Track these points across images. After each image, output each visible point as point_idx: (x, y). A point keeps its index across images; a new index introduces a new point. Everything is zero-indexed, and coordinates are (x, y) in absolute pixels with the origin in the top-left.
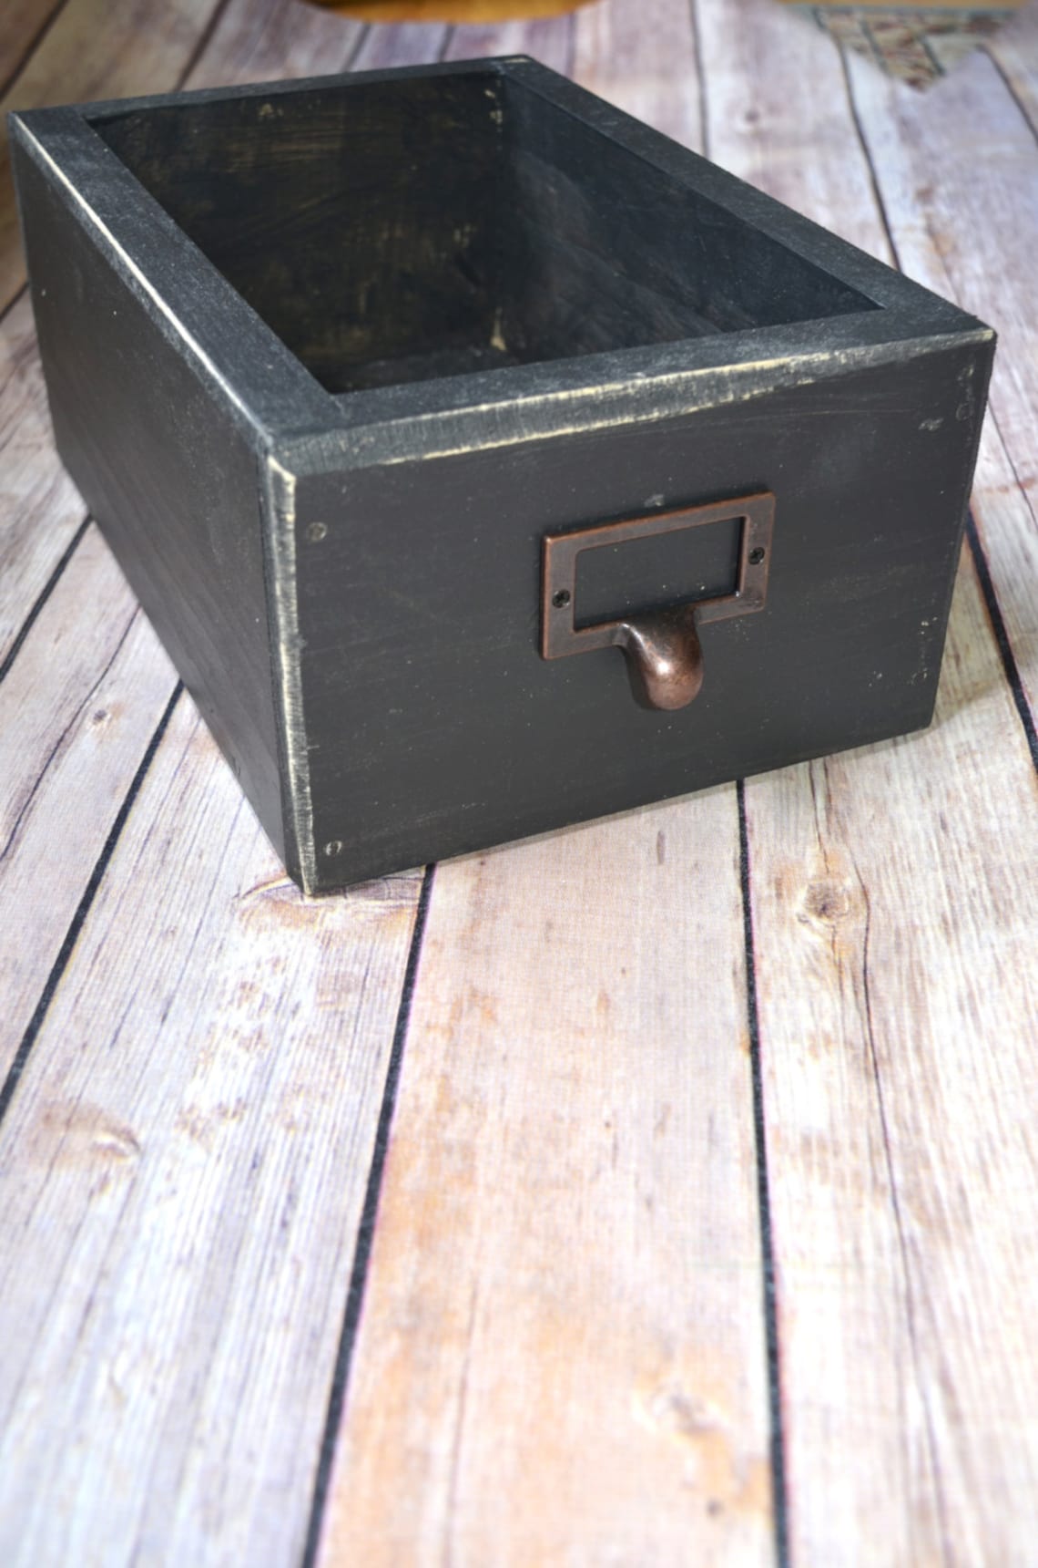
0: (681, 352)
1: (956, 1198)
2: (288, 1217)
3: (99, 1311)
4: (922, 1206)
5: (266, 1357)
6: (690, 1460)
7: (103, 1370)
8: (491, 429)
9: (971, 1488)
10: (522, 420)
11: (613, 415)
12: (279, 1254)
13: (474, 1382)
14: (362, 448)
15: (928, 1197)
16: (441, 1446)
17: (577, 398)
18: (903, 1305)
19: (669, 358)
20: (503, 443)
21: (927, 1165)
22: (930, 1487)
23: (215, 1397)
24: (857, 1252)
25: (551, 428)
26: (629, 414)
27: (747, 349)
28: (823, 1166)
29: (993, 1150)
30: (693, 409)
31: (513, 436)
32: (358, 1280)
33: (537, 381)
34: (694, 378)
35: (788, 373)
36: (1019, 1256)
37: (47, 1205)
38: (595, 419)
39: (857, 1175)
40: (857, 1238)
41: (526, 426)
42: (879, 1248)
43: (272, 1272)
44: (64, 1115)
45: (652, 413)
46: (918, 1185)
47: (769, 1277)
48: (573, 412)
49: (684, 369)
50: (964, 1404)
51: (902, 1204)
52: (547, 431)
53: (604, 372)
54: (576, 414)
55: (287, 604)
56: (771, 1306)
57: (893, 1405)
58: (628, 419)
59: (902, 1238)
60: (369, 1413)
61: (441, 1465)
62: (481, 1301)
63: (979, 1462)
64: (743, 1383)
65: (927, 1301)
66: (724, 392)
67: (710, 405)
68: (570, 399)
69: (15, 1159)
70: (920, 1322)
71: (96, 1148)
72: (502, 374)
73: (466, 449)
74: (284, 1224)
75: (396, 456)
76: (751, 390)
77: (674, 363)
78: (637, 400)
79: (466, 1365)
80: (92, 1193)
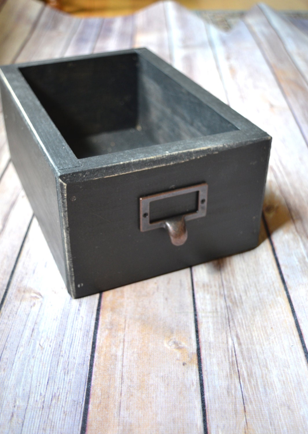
0: (180, 145)
1: (239, 298)
2: (80, 308)
3: (36, 331)
4: (231, 299)
5: (76, 337)
6: (178, 354)
7: (38, 342)
8: (124, 169)
9: (244, 359)
10: (133, 166)
11: (159, 164)
12: (78, 316)
13: (126, 340)
14: (86, 175)
15: (233, 297)
16: (120, 353)
17: (149, 160)
18: (227, 321)
19: (176, 147)
20: (127, 173)
21: (232, 290)
22: (234, 358)
23: (65, 346)
24: (216, 309)
25: (141, 168)
26: (164, 163)
27: (199, 143)
28: (208, 290)
29: (248, 288)
30: (183, 162)
31: (130, 171)
32: (97, 319)
33: (138, 154)
34: (183, 153)
35: (211, 151)
36: (254, 310)
37: (21, 310)
38: (154, 165)
39: (216, 292)
40: (216, 305)
41: (134, 168)
42: (221, 308)
43: (77, 320)
44: (23, 290)
45: (170, 163)
46: (230, 294)
47: (196, 315)
48: (147, 163)
49: (180, 150)
50: (242, 342)
51: (227, 299)
52: (140, 169)
53: (157, 151)
54: (148, 164)
55: (65, 219)
56: (196, 321)
57: (225, 342)
58: (164, 165)
59: (227, 306)
60: (102, 347)
61: (119, 358)
62: (127, 322)
63: (245, 353)
64: (190, 338)
65: (233, 319)
66: (192, 157)
67: (187, 160)
68: (147, 160)
69: (12, 300)
70: (231, 324)
71: (32, 297)
72: (128, 152)
73: (116, 175)
74: (79, 310)
75: (96, 178)
76: (200, 156)
77: (177, 148)
78: (166, 160)
79: (124, 336)
80: (31, 307)
